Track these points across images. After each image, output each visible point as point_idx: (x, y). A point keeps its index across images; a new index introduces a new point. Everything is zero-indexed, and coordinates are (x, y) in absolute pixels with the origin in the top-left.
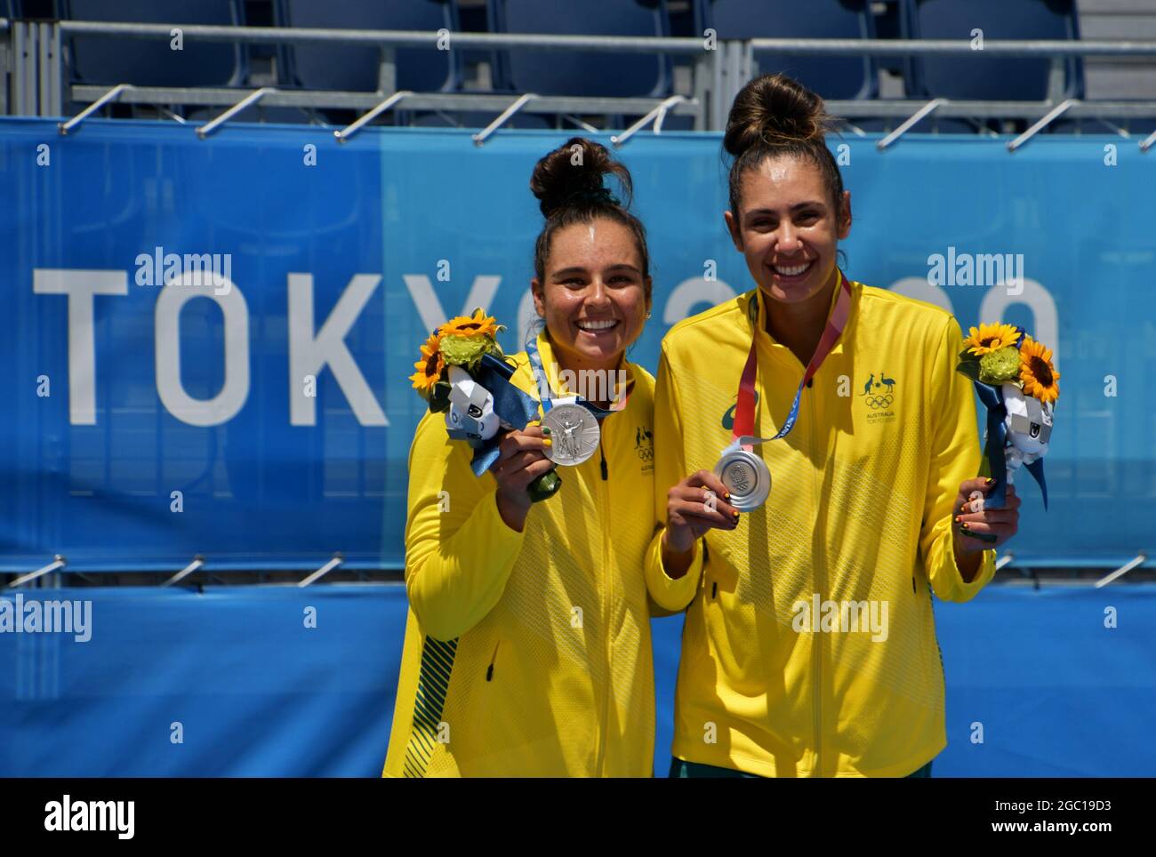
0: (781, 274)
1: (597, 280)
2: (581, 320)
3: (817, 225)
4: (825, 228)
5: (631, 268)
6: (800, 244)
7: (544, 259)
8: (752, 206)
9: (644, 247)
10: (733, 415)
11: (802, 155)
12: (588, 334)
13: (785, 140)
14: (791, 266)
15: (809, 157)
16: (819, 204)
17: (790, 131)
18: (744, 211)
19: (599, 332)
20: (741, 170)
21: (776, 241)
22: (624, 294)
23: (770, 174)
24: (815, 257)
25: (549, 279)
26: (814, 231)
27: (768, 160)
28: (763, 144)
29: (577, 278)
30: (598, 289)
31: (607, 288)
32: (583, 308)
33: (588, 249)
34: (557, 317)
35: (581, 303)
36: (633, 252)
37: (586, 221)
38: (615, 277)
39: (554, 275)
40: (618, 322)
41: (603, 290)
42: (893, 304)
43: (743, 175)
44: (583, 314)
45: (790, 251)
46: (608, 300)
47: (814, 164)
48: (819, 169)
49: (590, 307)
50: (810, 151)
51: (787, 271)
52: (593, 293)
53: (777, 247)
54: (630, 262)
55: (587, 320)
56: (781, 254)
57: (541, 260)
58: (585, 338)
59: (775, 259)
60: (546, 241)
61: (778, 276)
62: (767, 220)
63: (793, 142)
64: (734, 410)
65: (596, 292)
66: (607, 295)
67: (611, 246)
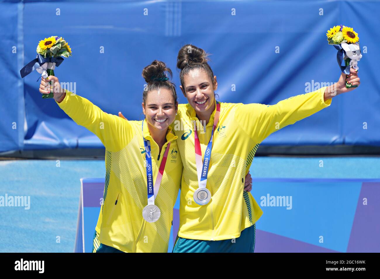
0: (198, 104)
1: (160, 108)
3: (207, 88)
4: (210, 89)
5: (170, 104)
6: (203, 95)
8: (188, 85)
11: (201, 68)
13: (195, 65)
14: (201, 101)
15: (202, 68)
16: (207, 83)
17: (195, 61)
18: (185, 87)
19: (161, 123)
20: (183, 75)
21: (196, 95)
22: (169, 111)
23: (192, 75)
24: (207, 98)
26: (207, 90)
27: (191, 70)
28: (189, 66)
30: (160, 111)
31: (163, 110)
32: (156, 116)
35: (156, 114)
37: (157, 89)
38: (166, 107)
39: (148, 105)
40: (167, 119)
43: (184, 76)
44: (156, 118)
45: (200, 97)
46: (164, 114)
47: (204, 70)
48: (206, 72)
49: (158, 115)
50: (202, 67)
51: (200, 103)
53: (196, 97)
54: (170, 102)
56: (198, 98)
58: (157, 124)
59: (196, 100)
61: (197, 104)
62: (193, 89)
63: (197, 65)
66: (163, 112)
67: (164, 98)
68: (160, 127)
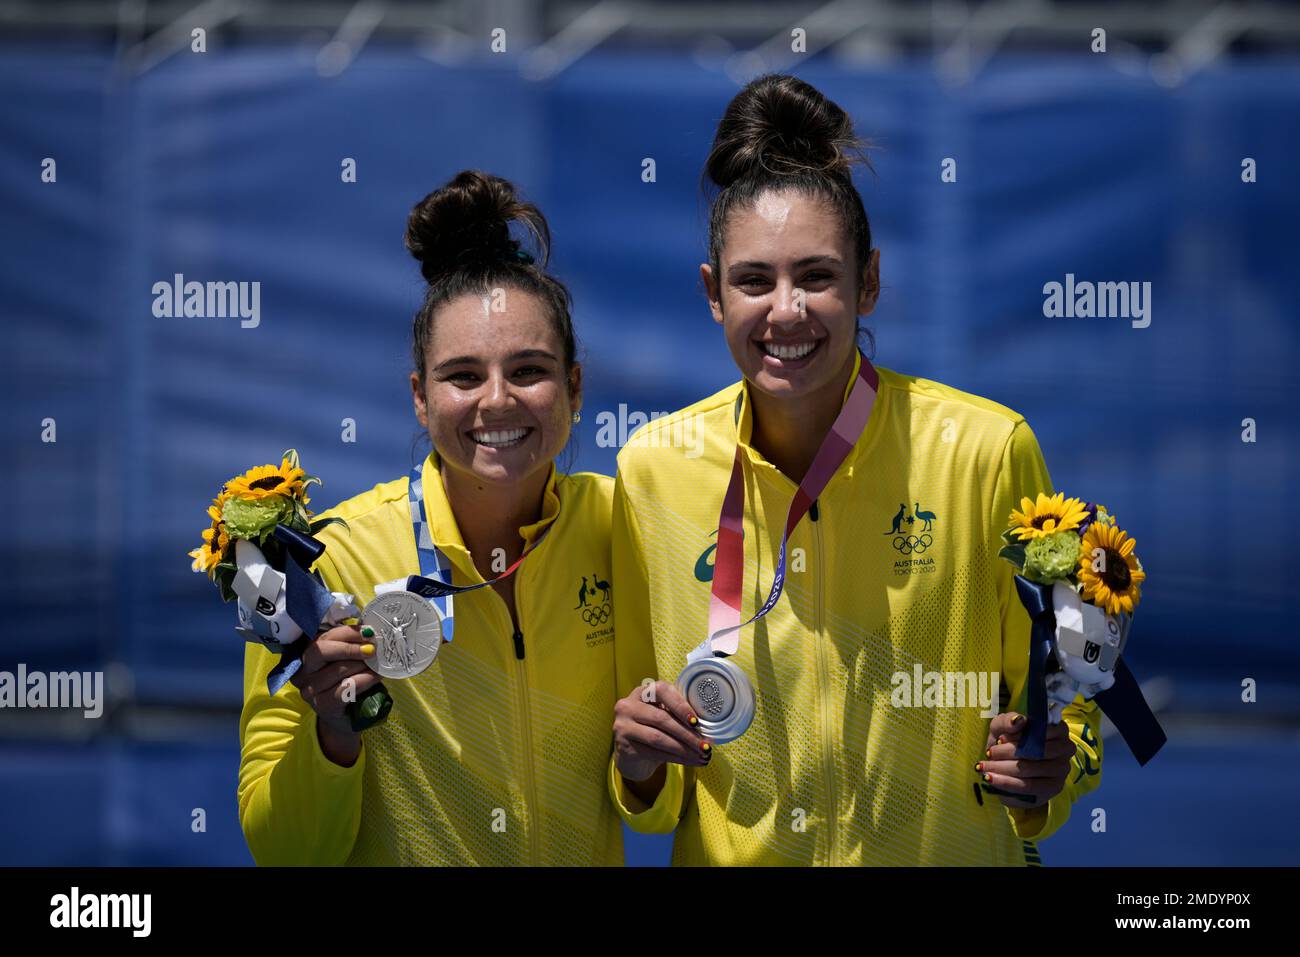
0: (774, 357)
1: (496, 375)
2: (477, 430)
3: (828, 291)
5: (544, 354)
6: (803, 313)
7: (424, 347)
8: (738, 257)
9: (565, 324)
10: (711, 560)
11: (816, 191)
12: (486, 448)
13: (793, 169)
15: (826, 195)
16: (831, 261)
17: (801, 156)
18: (727, 263)
19: (501, 449)
20: (728, 208)
21: (769, 309)
22: (535, 392)
25: (431, 374)
26: (823, 299)
27: (767, 194)
28: (761, 171)
29: (467, 372)
30: (497, 387)
31: (509, 384)
32: (479, 414)
33: (482, 331)
34: (442, 427)
35: (474, 406)
36: (547, 330)
37: (480, 290)
38: (522, 368)
39: (436, 369)
40: (530, 430)
41: (504, 387)
42: (935, 404)
43: (730, 211)
44: (479, 422)
45: (788, 323)
46: (512, 401)
47: (833, 204)
48: (838, 212)
49: (486, 412)
50: (828, 186)
51: (784, 352)
52: (490, 393)
53: (770, 317)
54: (542, 345)
55: (483, 430)
57: (422, 349)
58: (483, 455)
60: (425, 320)
61: (770, 359)
62: (760, 277)
63: (803, 172)
64: (713, 554)
65: (493, 392)
66: (510, 395)
67: (514, 325)
68: (495, 470)
